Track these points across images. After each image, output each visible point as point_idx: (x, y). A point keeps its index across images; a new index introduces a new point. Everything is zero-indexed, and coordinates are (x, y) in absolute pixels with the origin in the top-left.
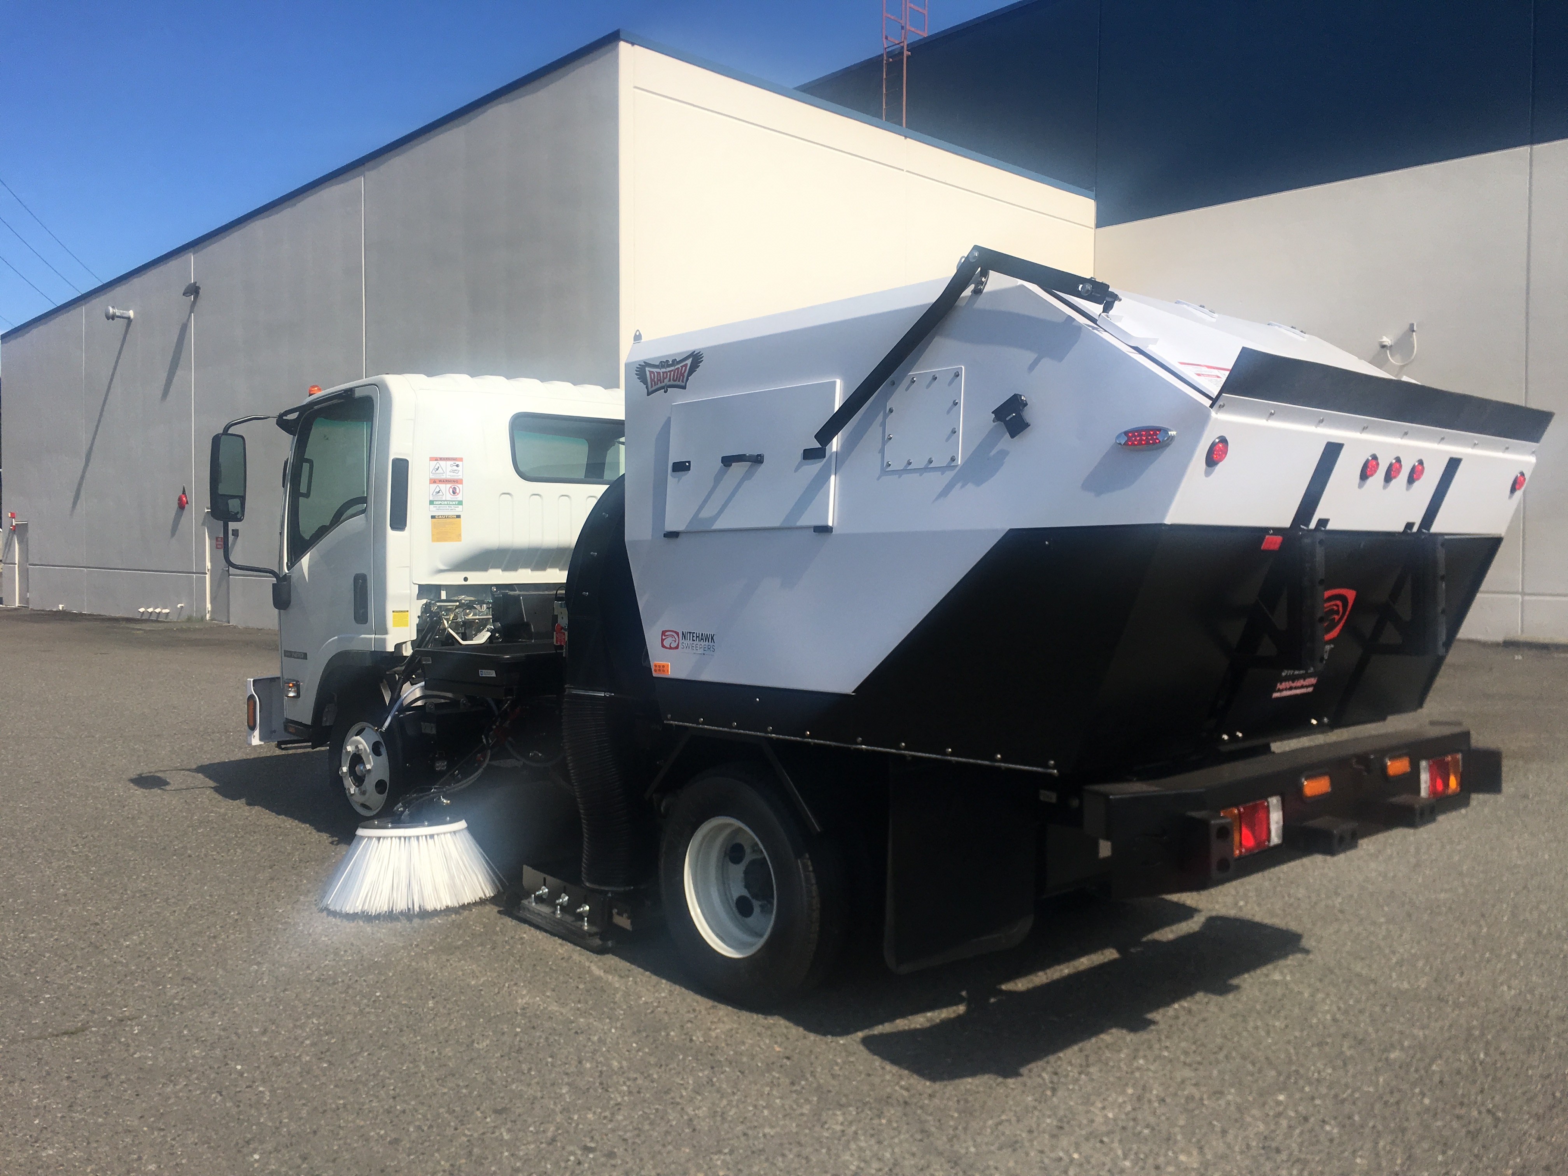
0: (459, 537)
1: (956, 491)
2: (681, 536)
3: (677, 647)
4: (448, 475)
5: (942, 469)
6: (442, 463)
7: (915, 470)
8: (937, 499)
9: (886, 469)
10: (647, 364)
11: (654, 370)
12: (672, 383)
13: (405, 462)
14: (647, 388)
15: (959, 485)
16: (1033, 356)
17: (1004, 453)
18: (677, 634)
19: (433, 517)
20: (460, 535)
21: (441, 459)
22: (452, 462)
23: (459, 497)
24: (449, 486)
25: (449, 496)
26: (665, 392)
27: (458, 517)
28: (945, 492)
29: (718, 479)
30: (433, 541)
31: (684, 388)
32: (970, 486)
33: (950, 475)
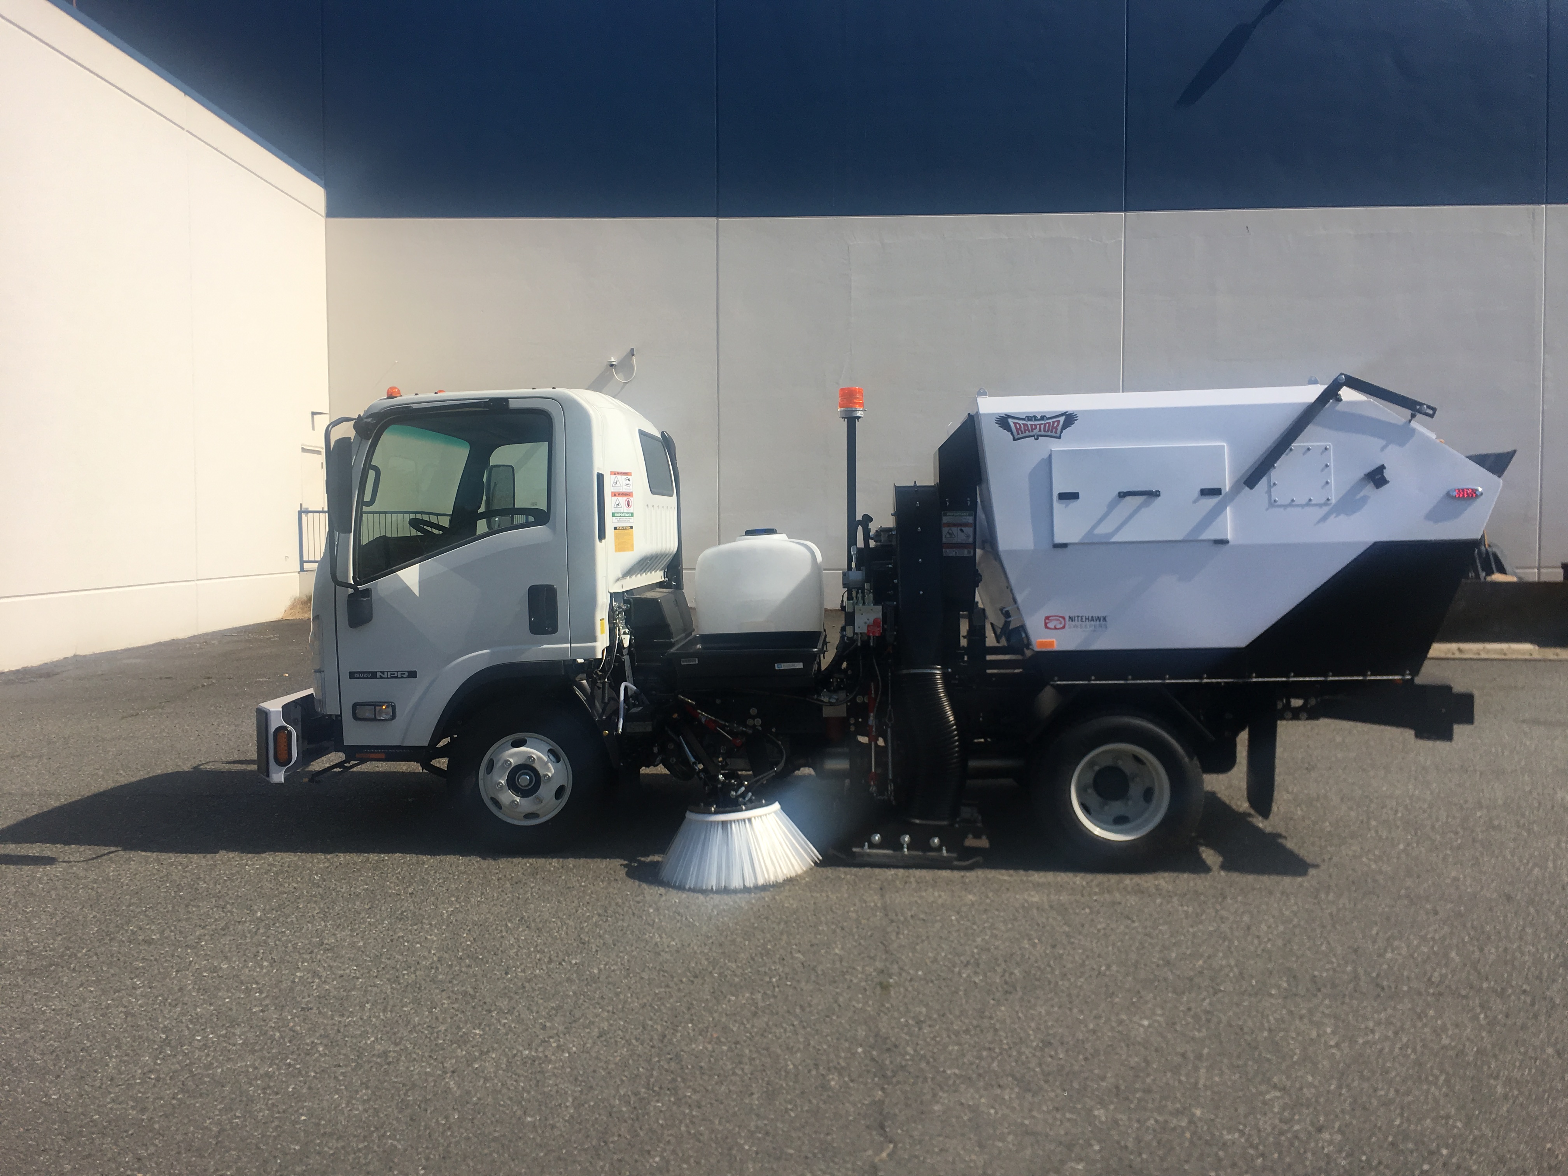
0: (631, 548)
1: (1332, 518)
2: (1069, 547)
3: (1064, 627)
4: (624, 489)
5: (1320, 505)
6: (619, 477)
7: (1298, 505)
8: (1318, 522)
9: (1273, 504)
10: (1008, 416)
11: (1020, 422)
12: (1043, 433)
13: (602, 475)
14: (1012, 434)
15: (1334, 515)
16: (1384, 443)
17: (1365, 499)
18: (1064, 618)
19: (615, 528)
20: (632, 545)
21: (619, 473)
22: (625, 477)
23: (631, 510)
24: (625, 498)
25: (625, 509)
26: (1037, 439)
27: (632, 528)
28: (1324, 518)
29: (1112, 506)
30: (616, 551)
31: (1060, 438)
32: (1342, 517)
33: (1326, 509)
